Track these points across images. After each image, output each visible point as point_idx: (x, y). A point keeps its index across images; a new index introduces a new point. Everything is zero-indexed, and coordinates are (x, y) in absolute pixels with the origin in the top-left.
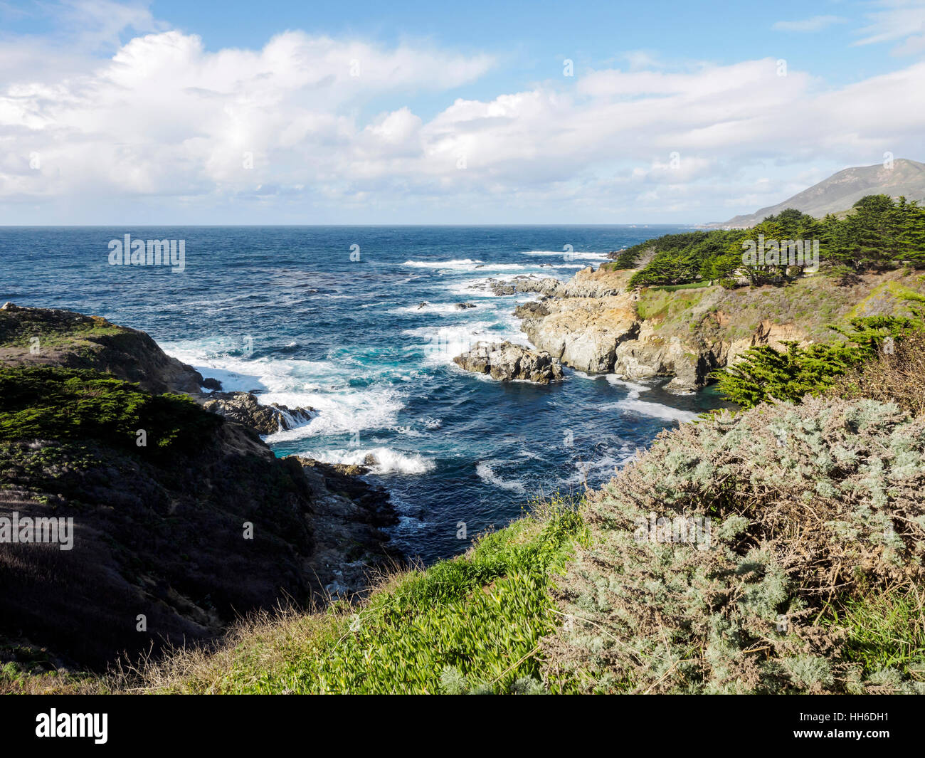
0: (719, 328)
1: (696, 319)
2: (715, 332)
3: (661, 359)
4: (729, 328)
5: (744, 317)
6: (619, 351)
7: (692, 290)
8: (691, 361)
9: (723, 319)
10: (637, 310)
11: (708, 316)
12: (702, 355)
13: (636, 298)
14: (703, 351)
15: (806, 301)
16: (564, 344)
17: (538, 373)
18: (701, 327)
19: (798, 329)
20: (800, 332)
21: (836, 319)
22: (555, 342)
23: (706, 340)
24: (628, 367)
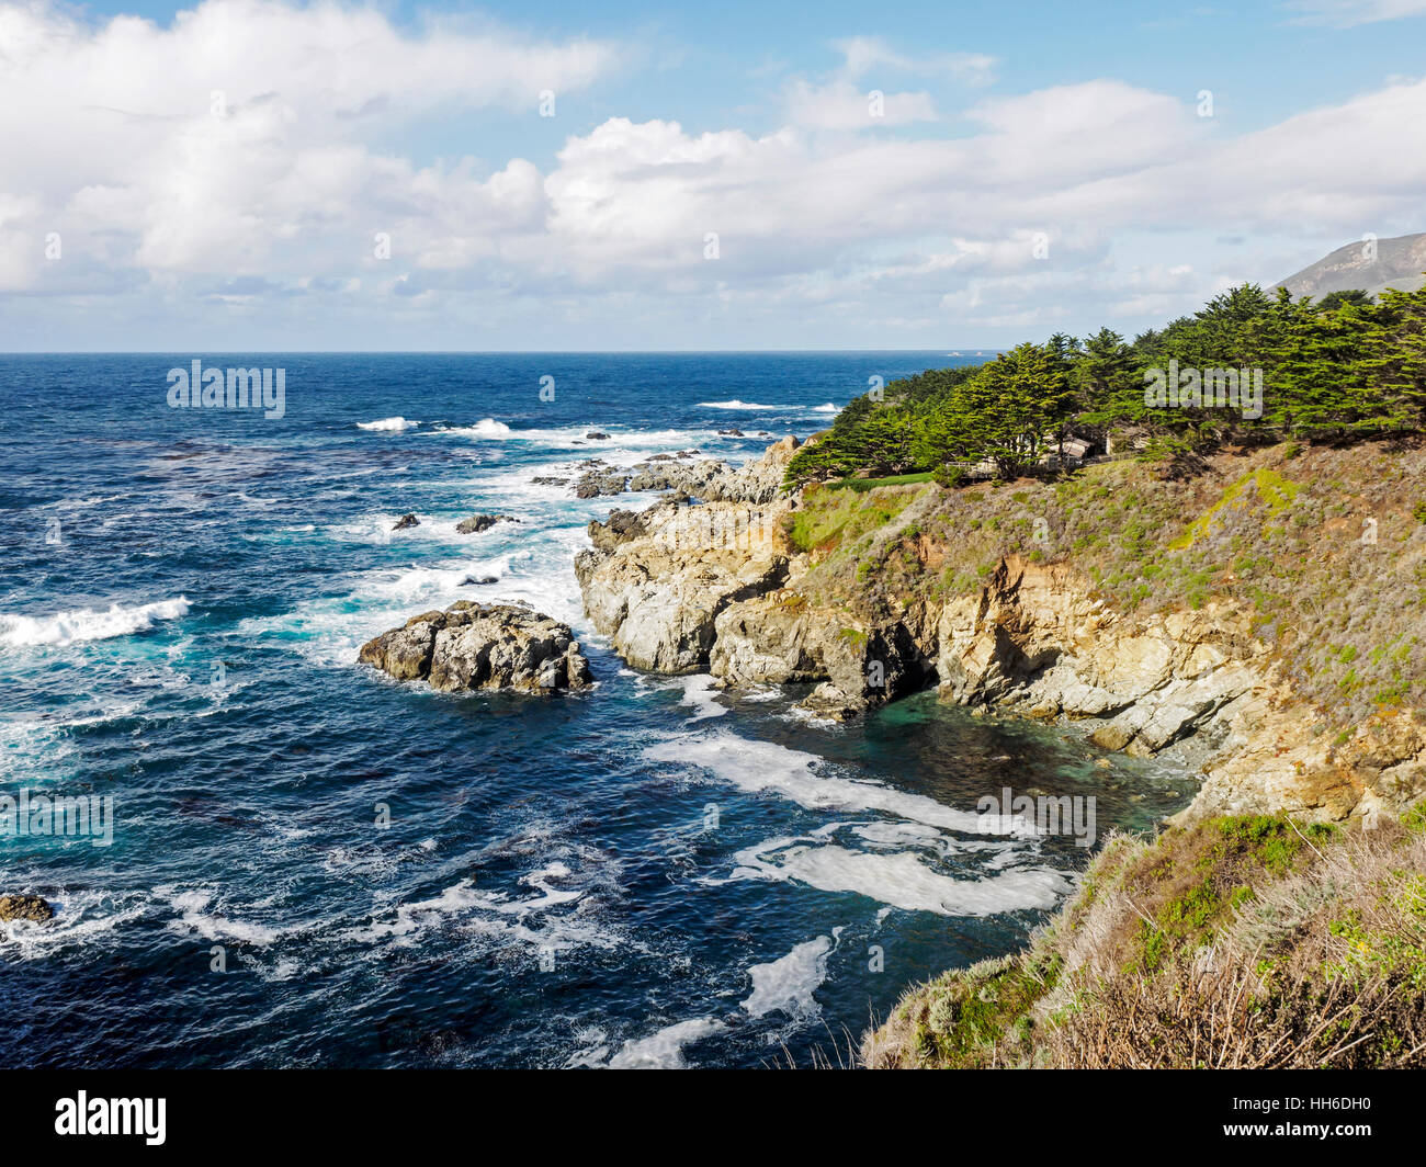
0: (921, 571)
1: (875, 551)
2: (912, 581)
3: (799, 640)
4: (943, 573)
5: (973, 549)
6: (721, 623)
7: (895, 489)
8: (854, 647)
9: (934, 554)
10: (791, 531)
11: (900, 546)
12: (877, 632)
13: (794, 504)
14: (882, 625)
15: (1096, 514)
16: (625, 608)
17: (529, 675)
18: (881, 569)
19: (1078, 573)
20: (1081, 582)
21: (1152, 553)
22: (608, 602)
23: (891, 598)
24: (733, 659)
